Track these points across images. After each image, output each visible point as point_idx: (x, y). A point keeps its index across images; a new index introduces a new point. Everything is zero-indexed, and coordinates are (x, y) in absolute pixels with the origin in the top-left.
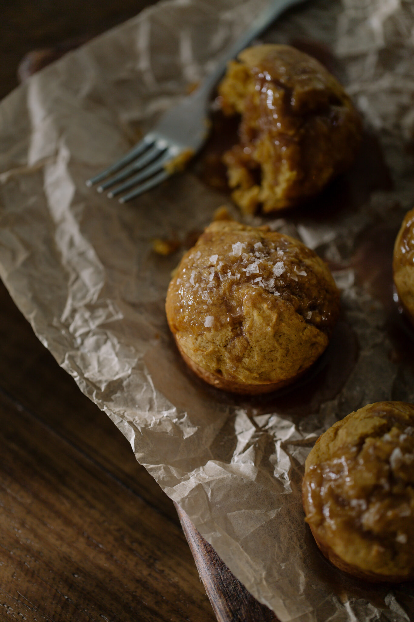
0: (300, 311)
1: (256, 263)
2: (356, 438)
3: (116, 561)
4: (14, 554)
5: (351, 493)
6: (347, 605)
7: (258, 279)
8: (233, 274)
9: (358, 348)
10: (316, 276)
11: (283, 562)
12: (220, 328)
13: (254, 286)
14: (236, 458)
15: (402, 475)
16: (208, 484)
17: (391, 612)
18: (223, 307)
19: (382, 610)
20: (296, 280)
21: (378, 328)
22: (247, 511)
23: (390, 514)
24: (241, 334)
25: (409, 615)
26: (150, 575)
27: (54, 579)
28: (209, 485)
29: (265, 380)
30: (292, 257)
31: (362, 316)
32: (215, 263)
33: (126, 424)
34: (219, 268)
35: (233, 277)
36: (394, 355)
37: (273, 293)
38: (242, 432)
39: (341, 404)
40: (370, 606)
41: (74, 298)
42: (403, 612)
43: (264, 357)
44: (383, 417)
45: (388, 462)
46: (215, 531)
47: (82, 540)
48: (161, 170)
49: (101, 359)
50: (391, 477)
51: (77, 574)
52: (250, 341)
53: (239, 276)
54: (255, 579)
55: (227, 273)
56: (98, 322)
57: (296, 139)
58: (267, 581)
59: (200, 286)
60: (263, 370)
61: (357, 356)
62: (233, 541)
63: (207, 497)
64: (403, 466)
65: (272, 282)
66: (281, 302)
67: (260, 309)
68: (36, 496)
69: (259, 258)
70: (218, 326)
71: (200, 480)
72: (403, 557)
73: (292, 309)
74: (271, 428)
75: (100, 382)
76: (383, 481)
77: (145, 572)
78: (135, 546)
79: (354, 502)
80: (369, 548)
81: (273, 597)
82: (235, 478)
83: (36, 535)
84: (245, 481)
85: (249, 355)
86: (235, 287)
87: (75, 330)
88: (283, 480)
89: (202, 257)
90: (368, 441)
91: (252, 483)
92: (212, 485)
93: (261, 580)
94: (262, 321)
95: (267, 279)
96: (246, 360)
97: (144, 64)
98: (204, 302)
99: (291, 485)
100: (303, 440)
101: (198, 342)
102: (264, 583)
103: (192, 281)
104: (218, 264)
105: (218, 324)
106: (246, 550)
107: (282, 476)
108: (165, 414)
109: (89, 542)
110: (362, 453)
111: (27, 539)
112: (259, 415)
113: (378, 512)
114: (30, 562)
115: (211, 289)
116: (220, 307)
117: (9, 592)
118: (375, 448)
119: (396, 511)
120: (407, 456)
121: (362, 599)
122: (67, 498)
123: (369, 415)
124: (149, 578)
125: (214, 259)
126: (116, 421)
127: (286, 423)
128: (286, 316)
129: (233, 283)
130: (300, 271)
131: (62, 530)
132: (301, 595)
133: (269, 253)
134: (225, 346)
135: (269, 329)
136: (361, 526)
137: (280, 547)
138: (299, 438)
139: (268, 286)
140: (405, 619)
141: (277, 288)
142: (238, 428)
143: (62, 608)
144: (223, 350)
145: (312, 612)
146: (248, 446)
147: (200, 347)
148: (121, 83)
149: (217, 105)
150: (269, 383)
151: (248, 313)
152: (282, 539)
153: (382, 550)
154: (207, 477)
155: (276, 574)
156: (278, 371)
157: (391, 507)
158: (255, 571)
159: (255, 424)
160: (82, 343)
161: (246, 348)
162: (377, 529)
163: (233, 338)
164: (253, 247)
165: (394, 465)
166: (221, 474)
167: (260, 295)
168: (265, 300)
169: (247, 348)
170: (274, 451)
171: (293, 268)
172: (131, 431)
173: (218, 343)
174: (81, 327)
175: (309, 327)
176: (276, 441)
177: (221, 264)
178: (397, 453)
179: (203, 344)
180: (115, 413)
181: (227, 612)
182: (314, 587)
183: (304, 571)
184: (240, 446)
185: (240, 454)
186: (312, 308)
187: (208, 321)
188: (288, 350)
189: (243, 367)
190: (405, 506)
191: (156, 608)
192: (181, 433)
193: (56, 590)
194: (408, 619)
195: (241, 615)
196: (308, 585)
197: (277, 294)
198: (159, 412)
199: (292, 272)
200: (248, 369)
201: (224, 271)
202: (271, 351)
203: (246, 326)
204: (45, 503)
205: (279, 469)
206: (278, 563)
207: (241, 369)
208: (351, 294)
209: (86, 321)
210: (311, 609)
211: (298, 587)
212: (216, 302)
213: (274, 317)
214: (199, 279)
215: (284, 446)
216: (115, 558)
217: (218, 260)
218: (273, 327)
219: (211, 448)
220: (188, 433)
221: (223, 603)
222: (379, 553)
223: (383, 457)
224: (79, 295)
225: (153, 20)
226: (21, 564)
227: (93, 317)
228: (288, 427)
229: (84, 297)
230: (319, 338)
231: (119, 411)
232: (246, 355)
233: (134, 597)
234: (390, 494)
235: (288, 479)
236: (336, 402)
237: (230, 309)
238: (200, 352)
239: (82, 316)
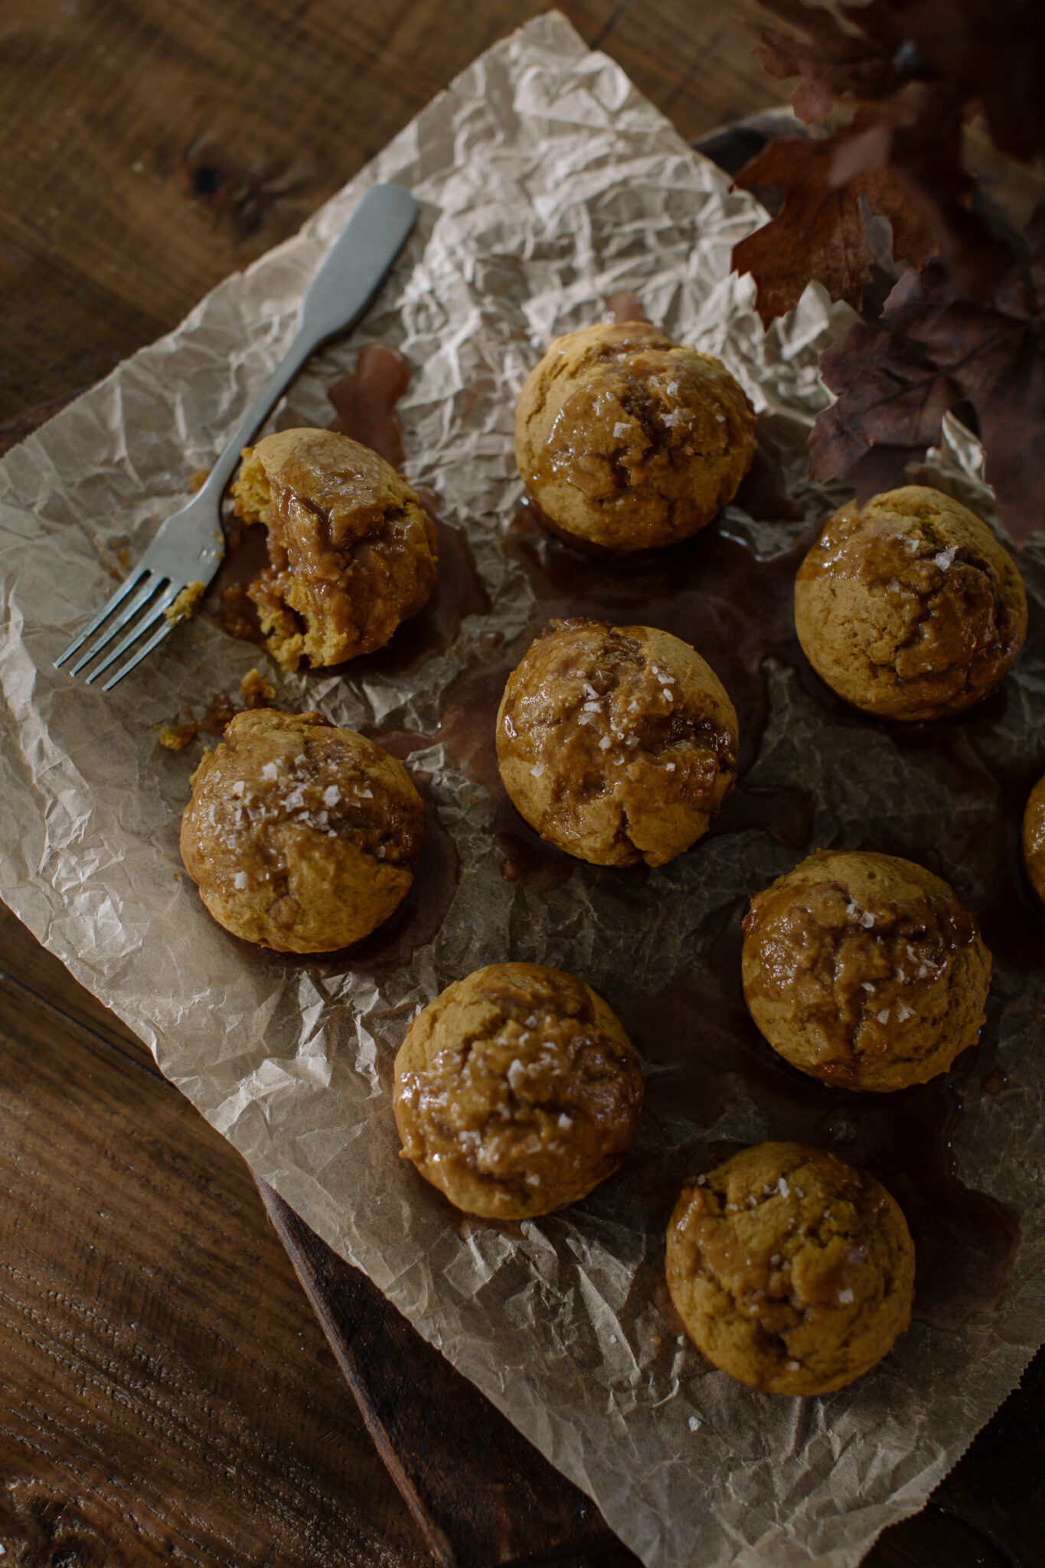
0: (368, 849)
1: (299, 791)
2: (460, 1040)
3: (154, 1187)
4: (14, 1192)
5: (459, 1123)
6: (471, 1240)
7: (305, 816)
8: (268, 810)
9: (460, 862)
10: (387, 790)
11: (377, 1194)
12: (256, 888)
13: (298, 826)
14: (301, 1050)
15: (526, 1095)
16: (265, 1099)
17: (530, 1245)
18: (258, 858)
19: (518, 1243)
20: (359, 805)
21: (484, 829)
22: (322, 1131)
23: (514, 1151)
24: (287, 893)
25: (554, 1247)
26: (202, 1202)
27: (72, 1222)
28: (266, 1101)
29: (329, 946)
30: (349, 769)
31: (461, 814)
32: (240, 795)
33: (142, 1024)
34: (247, 802)
35: (268, 815)
36: (509, 870)
37: (326, 832)
38: (307, 1008)
39: (440, 949)
40: (501, 1238)
41: (52, 836)
42: (548, 1243)
43: (324, 922)
44: (494, 1002)
45: (505, 1078)
46: (280, 1167)
47: (104, 1161)
48: (161, 619)
49: (100, 924)
50: (511, 1099)
51: (103, 1211)
52: (300, 901)
53: (276, 813)
54: (342, 1228)
55: (259, 808)
56: (89, 871)
57: (342, 584)
58: (358, 1226)
59: (223, 829)
60: (324, 937)
61: (458, 874)
62: (306, 1176)
63: (265, 1119)
64: (527, 1082)
65: (324, 817)
66: (339, 845)
67: (310, 859)
68: (36, 1104)
69: (302, 781)
70: (254, 885)
71: (252, 1094)
72: (537, 1201)
73: (356, 851)
74: (347, 995)
75: (101, 962)
76: (500, 1107)
77: (196, 1200)
78: (179, 1163)
79: (464, 1135)
80: (490, 1195)
81: (368, 1251)
82: (302, 1086)
83: (42, 1162)
84: (315, 1089)
85: (302, 921)
86: (271, 829)
87: (59, 884)
88: (369, 1076)
89: (223, 778)
90: (475, 1045)
91: (325, 1091)
92: (270, 1101)
93: (350, 1228)
94: (314, 876)
95: (315, 813)
96: (299, 928)
97: (122, 452)
98: (231, 852)
99: (379, 1081)
100: (391, 1011)
101: (229, 906)
102: (354, 1229)
103: (212, 819)
104: (245, 796)
105: (254, 883)
106: (325, 1186)
107: (366, 1069)
108: (197, 998)
109: (115, 1165)
110: (468, 1064)
111: (30, 1169)
112: (328, 976)
113: (497, 1149)
114: (37, 1201)
115: (239, 833)
116: (254, 858)
117: (13, 1247)
118: (486, 1058)
119: (523, 1146)
120: (531, 1066)
121: (490, 1230)
122: (80, 1103)
123: (475, 999)
124: (202, 1207)
125: (239, 787)
126: (128, 1020)
127: (367, 985)
128: (349, 862)
129: (269, 822)
130: (362, 789)
131: (76, 1150)
132: (408, 1236)
133: (316, 769)
134: (267, 911)
135: (326, 886)
136: (475, 1168)
137: (371, 1174)
138: (387, 1008)
139: (318, 823)
140: (550, 1252)
141: (332, 823)
142: (302, 1002)
143: (88, 1263)
144: (265, 916)
145: (424, 1259)
146: (316, 1029)
147: (233, 912)
148: (91, 483)
149: (230, 506)
150: (335, 949)
151: (294, 866)
152: (373, 1163)
153: (507, 1198)
154: (263, 1087)
155: (368, 1212)
156: (346, 934)
157: (516, 1139)
158: (340, 1215)
159: (323, 992)
160: (71, 903)
161: (296, 913)
162: (497, 1171)
163: (276, 901)
164: (294, 763)
165: (513, 1084)
166: (281, 1081)
167: (308, 839)
168: (316, 846)
169: (298, 912)
170: (353, 1032)
171: (353, 788)
172: (149, 1033)
173: (257, 907)
174: (68, 879)
175: (383, 870)
176: (355, 1016)
177: (249, 796)
178: (516, 1065)
179: (237, 909)
180: (124, 1010)
181: (308, 1269)
182: (423, 1220)
183: (408, 1200)
184: (306, 1032)
185: (305, 1043)
186: (385, 838)
187: (240, 880)
188: (355, 908)
189: (296, 936)
190: (532, 1137)
191: (215, 1249)
192: (220, 1024)
193: (77, 1238)
194: (554, 1252)
195: (328, 1271)
196: (415, 1218)
197: (333, 834)
198: (188, 997)
199: (351, 794)
200: (302, 938)
201: (255, 805)
202: (332, 912)
203: (294, 882)
204: (49, 1113)
205: (361, 1058)
206: (372, 1197)
207: (292, 939)
208: (442, 780)
209: (73, 870)
210: (421, 1254)
211: (402, 1226)
212: (248, 851)
213: (331, 869)
214: (221, 817)
215: (367, 1024)
216: (153, 1183)
217: (245, 790)
218: (331, 882)
219: (265, 1038)
220: (231, 1024)
221: (301, 1255)
222: (502, 1201)
223: (498, 1071)
224: (60, 831)
225: (128, 379)
226: (24, 1205)
227: (82, 864)
228: (370, 992)
229: (66, 834)
230: (399, 880)
231: (131, 1004)
232: (298, 921)
233: (184, 1236)
234: (513, 1122)
235: (375, 1073)
236: (433, 948)
237: (269, 860)
238: (233, 920)
239: (67, 862)
